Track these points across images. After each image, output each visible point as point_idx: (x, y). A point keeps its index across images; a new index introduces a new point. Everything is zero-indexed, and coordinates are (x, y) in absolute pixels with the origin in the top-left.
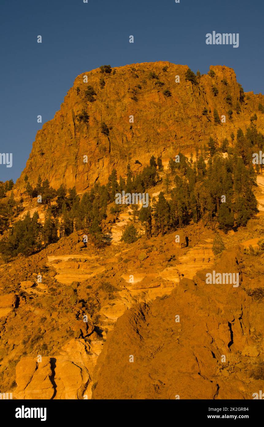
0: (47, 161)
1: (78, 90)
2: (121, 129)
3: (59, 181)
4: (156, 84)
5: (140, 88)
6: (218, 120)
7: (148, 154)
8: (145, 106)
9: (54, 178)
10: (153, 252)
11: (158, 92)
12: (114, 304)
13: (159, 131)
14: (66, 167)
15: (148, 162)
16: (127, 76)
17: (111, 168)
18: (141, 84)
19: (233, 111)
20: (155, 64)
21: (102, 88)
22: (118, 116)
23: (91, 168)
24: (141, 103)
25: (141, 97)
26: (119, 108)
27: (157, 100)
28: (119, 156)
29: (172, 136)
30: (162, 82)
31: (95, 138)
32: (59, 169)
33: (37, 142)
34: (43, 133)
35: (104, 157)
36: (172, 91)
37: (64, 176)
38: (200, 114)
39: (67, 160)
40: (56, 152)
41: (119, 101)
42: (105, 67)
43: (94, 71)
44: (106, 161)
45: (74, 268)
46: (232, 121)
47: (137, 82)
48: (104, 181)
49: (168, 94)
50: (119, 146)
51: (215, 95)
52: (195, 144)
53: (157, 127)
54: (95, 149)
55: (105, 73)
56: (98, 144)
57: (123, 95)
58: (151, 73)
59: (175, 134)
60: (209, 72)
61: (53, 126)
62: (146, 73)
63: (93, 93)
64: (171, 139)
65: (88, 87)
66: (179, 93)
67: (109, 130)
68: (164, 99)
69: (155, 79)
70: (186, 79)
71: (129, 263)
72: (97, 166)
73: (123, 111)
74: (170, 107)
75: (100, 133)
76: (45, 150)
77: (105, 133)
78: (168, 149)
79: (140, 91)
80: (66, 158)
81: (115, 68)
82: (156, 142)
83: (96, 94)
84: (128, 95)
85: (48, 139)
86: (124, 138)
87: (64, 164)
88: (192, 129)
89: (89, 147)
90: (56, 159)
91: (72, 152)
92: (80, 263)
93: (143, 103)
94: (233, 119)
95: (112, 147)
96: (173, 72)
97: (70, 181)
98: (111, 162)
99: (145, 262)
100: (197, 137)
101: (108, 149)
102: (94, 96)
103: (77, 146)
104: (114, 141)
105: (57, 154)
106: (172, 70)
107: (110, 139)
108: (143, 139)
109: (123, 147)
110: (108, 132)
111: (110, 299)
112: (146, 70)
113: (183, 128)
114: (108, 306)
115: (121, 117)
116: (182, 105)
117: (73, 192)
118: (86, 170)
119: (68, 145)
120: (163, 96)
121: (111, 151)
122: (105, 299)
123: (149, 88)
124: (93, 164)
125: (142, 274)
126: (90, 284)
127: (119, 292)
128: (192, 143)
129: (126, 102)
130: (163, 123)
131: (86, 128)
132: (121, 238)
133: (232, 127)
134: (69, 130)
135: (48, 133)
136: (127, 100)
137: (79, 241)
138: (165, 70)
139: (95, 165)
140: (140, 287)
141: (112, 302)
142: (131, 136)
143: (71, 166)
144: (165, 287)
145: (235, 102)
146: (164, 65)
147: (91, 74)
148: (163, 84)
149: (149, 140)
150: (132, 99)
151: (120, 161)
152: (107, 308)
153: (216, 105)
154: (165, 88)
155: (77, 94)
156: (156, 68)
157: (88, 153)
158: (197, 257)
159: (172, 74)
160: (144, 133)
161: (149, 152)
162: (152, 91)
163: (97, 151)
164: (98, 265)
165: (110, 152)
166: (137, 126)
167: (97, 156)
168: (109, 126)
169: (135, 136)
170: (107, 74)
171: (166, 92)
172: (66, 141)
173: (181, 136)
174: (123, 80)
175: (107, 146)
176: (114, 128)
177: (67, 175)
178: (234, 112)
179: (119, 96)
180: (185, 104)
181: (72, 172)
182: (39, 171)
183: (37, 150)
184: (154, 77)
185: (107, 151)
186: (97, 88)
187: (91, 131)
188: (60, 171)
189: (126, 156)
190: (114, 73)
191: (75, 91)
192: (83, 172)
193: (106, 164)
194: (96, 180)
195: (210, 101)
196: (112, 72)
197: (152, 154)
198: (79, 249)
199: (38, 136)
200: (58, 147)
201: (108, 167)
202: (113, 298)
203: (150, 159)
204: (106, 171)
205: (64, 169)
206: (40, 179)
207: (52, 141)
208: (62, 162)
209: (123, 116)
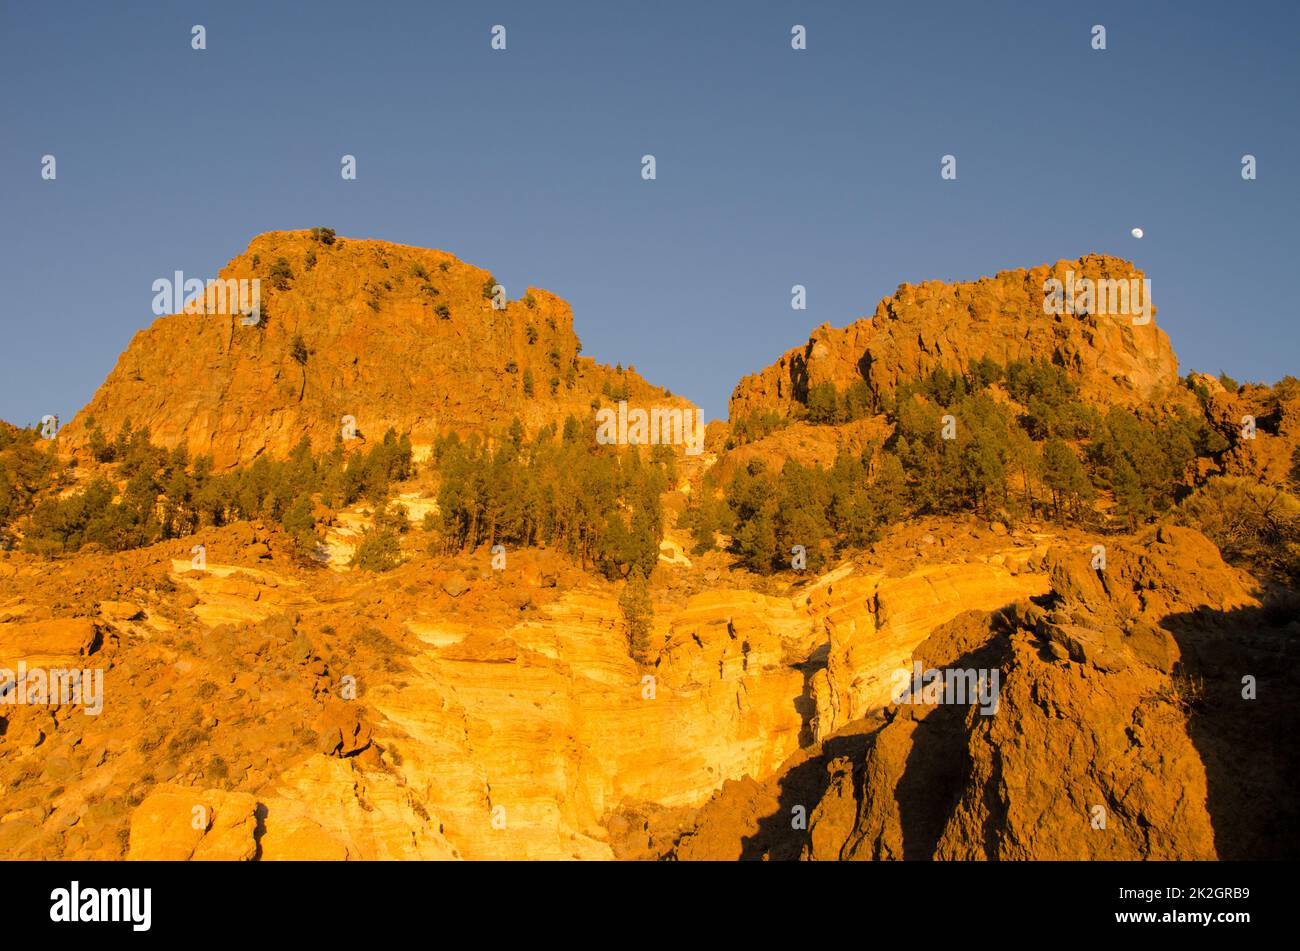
0: (151, 391)
1: (256, 260)
2: (333, 357)
3: (173, 438)
4: (423, 288)
5: (389, 288)
6: (528, 389)
7: (382, 422)
8: (393, 326)
9: (162, 429)
10: (479, 580)
11: (425, 304)
12: (404, 685)
13: (413, 380)
14: (196, 411)
15: (380, 438)
16: (365, 259)
17: (295, 434)
18: (392, 281)
19: (561, 381)
20: (426, 252)
21: (308, 269)
22: (333, 332)
23: (253, 424)
24: (386, 318)
25: (388, 305)
26: (339, 316)
27: (419, 320)
28: (319, 412)
29: (438, 396)
30: (436, 288)
31: (274, 363)
32: (178, 412)
33: (132, 352)
34: (149, 337)
35: (287, 406)
36: (453, 311)
37: (186, 430)
38: (501, 368)
39: (201, 397)
40: (177, 375)
41: (340, 302)
42: (324, 230)
43: (298, 234)
44: (290, 416)
45: (244, 597)
46: (556, 399)
47: (384, 275)
48: (281, 450)
49: (444, 313)
50: (322, 392)
51: (531, 342)
52: (482, 424)
53: (411, 372)
54: (270, 388)
55: (320, 241)
56: (278, 376)
57: (350, 292)
58: (416, 265)
59: (446, 394)
60: (524, 297)
61: (176, 326)
62: (403, 264)
63: (287, 274)
64: (436, 401)
65: (279, 260)
66: (467, 317)
67: (309, 355)
68: (434, 321)
69: (422, 279)
70: (484, 296)
71: (420, 595)
72: (267, 424)
73: (346, 323)
74: (444, 339)
75: (288, 356)
76: (145, 372)
77: (297, 358)
78: (426, 422)
79: (387, 293)
80: (199, 392)
81: (344, 238)
82: (404, 401)
83: (292, 278)
84: (361, 295)
85: (158, 350)
86: (338, 380)
87: (190, 405)
88: (483, 393)
89: (257, 379)
90: (175, 391)
91: (216, 382)
92: (263, 588)
93: (390, 319)
94: (558, 395)
95: (307, 390)
96: (459, 276)
97: (199, 443)
98: (299, 422)
99: (462, 601)
100: (489, 411)
101: (299, 394)
102: (289, 280)
103: (231, 371)
104: (314, 379)
105: (180, 381)
106: (458, 273)
107: (307, 374)
108: (379, 389)
109: (332, 396)
110: (305, 358)
111: (389, 670)
112: (406, 258)
113: (465, 388)
114: (389, 687)
115: (339, 335)
116: (469, 341)
117: (203, 464)
118: (241, 425)
119: (209, 365)
120: (433, 315)
121: (304, 398)
122: (375, 668)
123: (408, 294)
124: (258, 419)
125: (462, 627)
127: (411, 659)
128: (478, 420)
129: (356, 308)
130: (424, 366)
131: (257, 338)
133: (556, 411)
134: (219, 335)
135: (163, 339)
136: (359, 306)
137: (255, 541)
138: (444, 267)
139: (263, 420)
140: (464, 655)
141: (398, 678)
142: (352, 378)
143: (206, 412)
144: (527, 665)
145: (565, 364)
146: (445, 259)
147: (291, 236)
148: (437, 292)
149: (389, 395)
150: (369, 304)
151: (321, 426)
152: (386, 693)
153: (530, 362)
154: (439, 301)
155: (251, 268)
156: (427, 259)
157: (253, 391)
159: (456, 278)
160: (383, 377)
161: (385, 417)
162: (413, 300)
163: (275, 391)
164: (312, 600)
165: (301, 399)
166: (369, 359)
167: (271, 402)
168: (308, 347)
169: (360, 379)
170: (326, 245)
171: (442, 309)
172: (206, 357)
173: (457, 400)
174: (355, 265)
175: (298, 387)
176: (319, 353)
177: (193, 428)
178: (563, 383)
179: (341, 294)
180: (476, 342)
181: (206, 424)
182: (130, 408)
183: (128, 369)
184: (420, 275)
185: (296, 398)
186: (298, 267)
187: (268, 348)
188: (179, 417)
189: (334, 416)
190: (340, 247)
191: (248, 261)
192: (232, 430)
193: (287, 424)
194: (258, 453)
195: (520, 351)
196: (335, 245)
197: (391, 423)
198: (255, 559)
199: (135, 341)
200: (185, 365)
201: (290, 431)
202: (400, 671)
203: (384, 433)
204: (284, 438)
205: (188, 415)
206: (127, 426)
207: (167, 357)
208: (187, 399)
209: (343, 333)
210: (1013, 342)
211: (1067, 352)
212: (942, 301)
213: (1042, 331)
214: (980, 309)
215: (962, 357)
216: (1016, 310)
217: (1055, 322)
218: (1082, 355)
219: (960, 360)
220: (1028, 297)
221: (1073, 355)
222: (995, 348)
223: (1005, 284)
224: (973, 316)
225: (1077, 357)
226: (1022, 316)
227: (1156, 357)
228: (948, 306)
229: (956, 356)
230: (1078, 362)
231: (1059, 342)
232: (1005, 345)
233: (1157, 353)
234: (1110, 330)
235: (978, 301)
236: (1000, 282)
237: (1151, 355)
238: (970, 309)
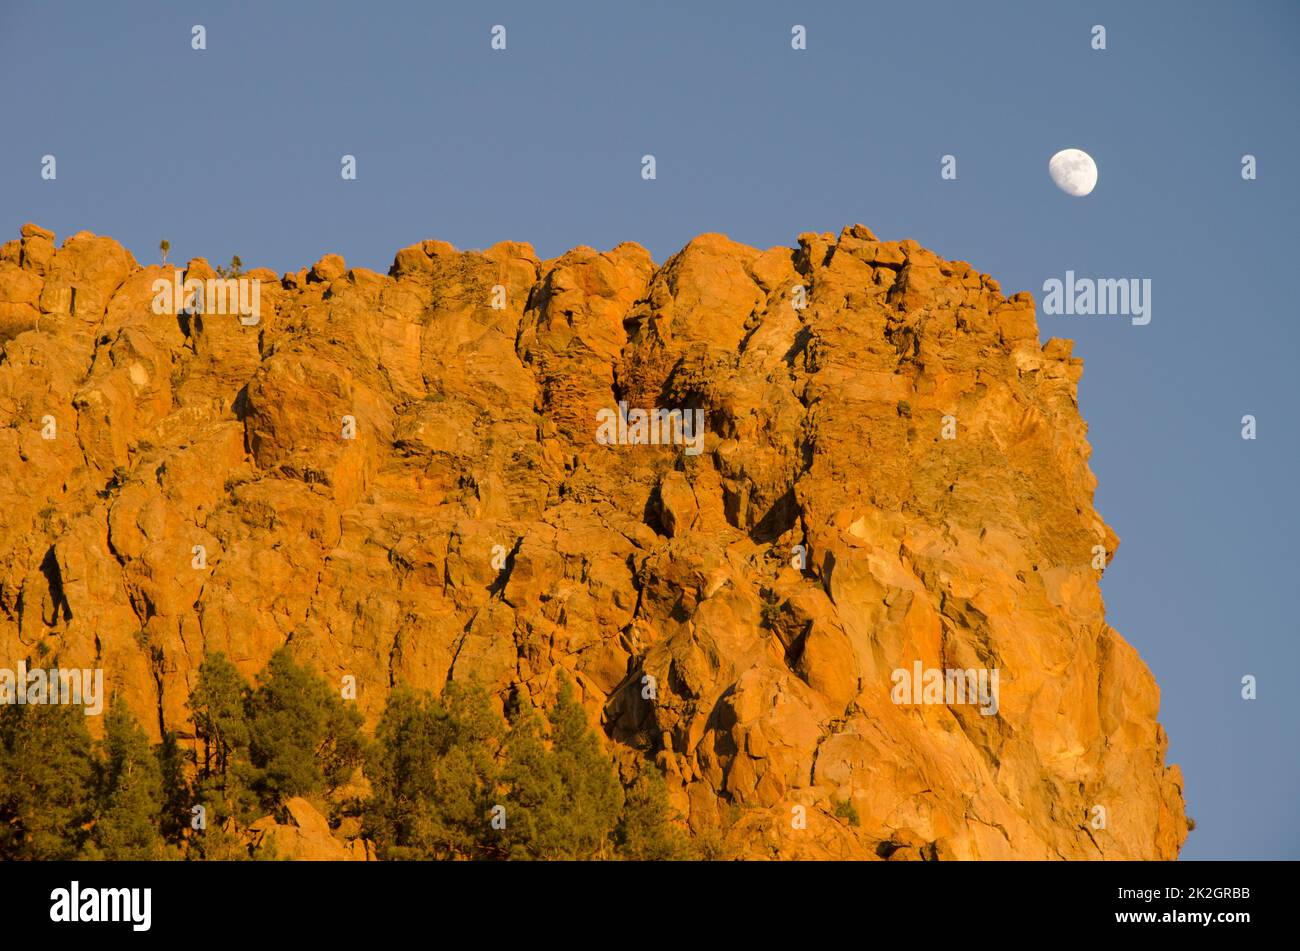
210: (431, 602)
211: (680, 686)
212: (111, 346)
213: (576, 565)
214: (292, 416)
215: (172, 644)
216: (468, 446)
217: (644, 532)
218: (748, 710)
219: (158, 656)
220: (532, 391)
221: (706, 708)
222: (343, 621)
223: (433, 310)
224: (252, 445)
225: (724, 718)
226: (491, 480)
227: (1087, 771)
228: (138, 375)
229: (142, 639)
230: (727, 747)
231: (649, 632)
232: (391, 610)
233: (1098, 752)
234: (892, 605)
235: (288, 373)
236: (412, 297)
237: (1068, 757)
238: (244, 408)
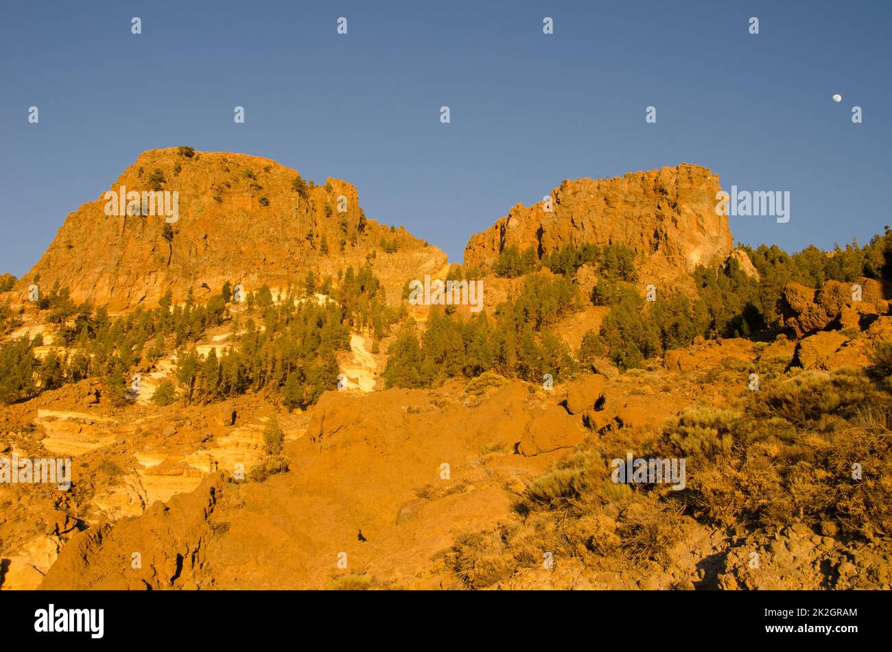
0: (73, 260)
1: (141, 171)
2: (191, 236)
3: (86, 292)
4: (251, 186)
5: (229, 186)
6: (325, 250)
7: (221, 277)
8: (231, 212)
9: (79, 286)
10: (185, 426)
11: (253, 197)
12: (113, 492)
13: (243, 249)
14: (101, 274)
15: (220, 288)
16: (214, 166)
17: (165, 287)
18: (231, 181)
19: (347, 241)
20: (255, 160)
21: (175, 175)
22: (191, 218)
23: (138, 281)
24: (226, 207)
25: (228, 198)
26: (194, 207)
27: (249, 207)
28: (180, 273)
29: (259, 259)
30: (261, 185)
31: (151, 241)
32: (90, 275)
33: (66, 228)
34: (77, 217)
35: (159, 269)
36: (272, 200)
37: (95, 286)
38: (303, 237)
39: (105, 264)
40: (89, 250)
41: (197, 197)
42: (186, 148)
43: (169, 150)
44: (161, 276)
45: (73, 431)
46: (343, 254)
47: (226, 177)
48: (152, 303)
49: (265, 202)
50: (183, 259)
51: (328, 216)
52: (288, 276)
53: (242, 243)
54: (149, 257)
55: (184, 155)
56: (153, 250)
57: (203, 190)
58: (247, 170)
59: (264, 257)
60: (325, 184)
61: (94, 210)
62: (240, 168)
63: (161, 180)
64: (257, 262)
65: (156, 170)
66: (280, 203)
67: (174, 235)
68: (258, 208)
69: (251, 179)
70: (293, 189)
71: (149, 437)
72: (147, 281)
73: (199, 212)
74: (265, 219)
75: (160, 236)
76: (74, 241)
77: (166, 237)
78: (250, 276)
79: (228, 190)
80: (103, 261)
81: (200, 152)
82: (236, 263)
83: (165, 182)
84: (210, 192)
85: (82, 227)
86: (193, 250)
87: (98, 270)
88: (289, 256)
89: (140, 252)
90: (88, 260)
91: (114, 255)
92: (83, 426)
93: (229, 207)
94: (345, 251)
95: (173, 258)
96: (277, 174)
97: (102, 295)
98: (167, 279)
99: (171, 439)
100: (293, 267)
101: (167, 261)
102: (162, 184)
103: (124, 247)
104: (178, 251)
105: (91, 253)
106: (277, 173)
107: (173, 247)
108: (220, 256)
109: (190, 261)
110: (172, 237)
111: (110, 484)
112: (242, 164)
113: (277, 252)
114: (105, 494)
115: (195, 220)
116: (280, 220)
117: (102, 312)
118: (131, 282)
119: (110, 243)
120: (257, 204)
121: (171, 263)
122: (103, 483)
123: (240, 190)
124: (141, 278)
125: (162, 455)
126: (87, 461)
127: (125, 477)
128: (285, 273)
129: (206, 201)
130: (250, 239)
131: (141, 224)
132: (152, 395)
133: (342, 262)
134: (116, 223)
135: (85, 219)
136: (207, 199)
137: (89, 394)
138: (267, 169)
139: (144, 279)
140: (156, 472)
141: (112, 489)
142: (203, 248)
143: (108, 274)
144: (189, 476)
145: (352, 229)
146: (268, 164)
147: (165, 153)
148: (261, 188)
149: (227, 259)
150: (215, 198)
151: (182, 281)
152: (102, 497)
153: (326, 229)
154: (262, 194)
155: (138, 176)
156: (256, 165)
157: (137, 260)
158: (242, 441)
159: (275, 177)
160: (223, 247)
161: (223, 274)
162: (245, 194)
163: (151, 260)
164: (109, 432)
165: (169, 264)
166: (214, 236)
167: (149, 267)
168: (174, 229)
169: (208, 248)
170: (187, 158)
171: (263, 200)
172: (108, 238)
173: (272, 261)
174: (207, 171)
175: (167, 256)
176: (181, 233)
177: (99, 285)
178: (349, 243)
179: (197, 191)
180: (285, 221)
181: (107, 282)
182: (60, 272)
183: (63, 239)
184: (250, 176)
185: (166, 264)
186: (169, 174)
187: (147, 230)
188: (90, 278)
189: (190, 274)
190: (197, 159)
191: (136, 171)
192: (125, 286)
193: (160, 280)
194: (142, 300)
195: (320, 222)
196: (194, 157)
197: (227, 278)
198: (86, 406)
199: (68, 221)
200: (95, 243)
201: (162, 285)
202: (115, 484)
203: (223, 285)
204: (158, 290)
205: (97, 276)
206: (57, 285)
207: (88, 232)
208: (96, 266)
209: (197, 219)
210: (631, 222)
211: (661, 231)
212: (589, 193)
213: (648, 215)
214: (611, 199)
215: (597, 232)
216: (634, 200)
217: (657, 209)
218: (668, 235)
219: (596, 234)
220: (643, 191)
221: (664, 233)
222: (619, 226)
223: (629, 182)
224: (607, 204)
225: (666, 235)
226: (637, 205)
227: (717, 235)
228: (592, 196)
229: (594, 232)
230: (666, 239)
231: (658, 223)
232: (625, 224)
233: (718, 233)
234: (689, 216)
235: (610, 194)
236: (626, 181)
237: (714, 234)
238: (605, 199)
